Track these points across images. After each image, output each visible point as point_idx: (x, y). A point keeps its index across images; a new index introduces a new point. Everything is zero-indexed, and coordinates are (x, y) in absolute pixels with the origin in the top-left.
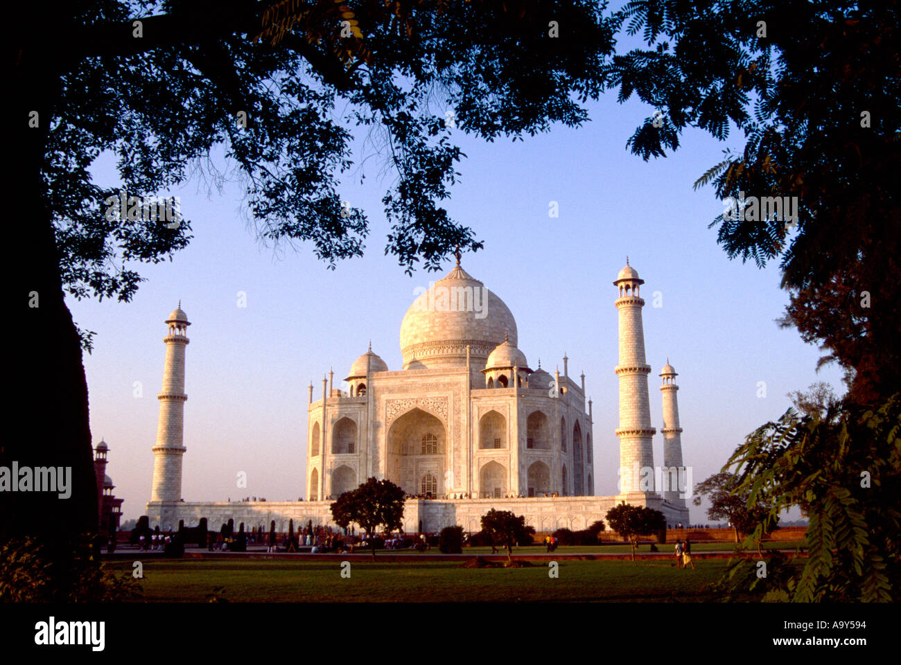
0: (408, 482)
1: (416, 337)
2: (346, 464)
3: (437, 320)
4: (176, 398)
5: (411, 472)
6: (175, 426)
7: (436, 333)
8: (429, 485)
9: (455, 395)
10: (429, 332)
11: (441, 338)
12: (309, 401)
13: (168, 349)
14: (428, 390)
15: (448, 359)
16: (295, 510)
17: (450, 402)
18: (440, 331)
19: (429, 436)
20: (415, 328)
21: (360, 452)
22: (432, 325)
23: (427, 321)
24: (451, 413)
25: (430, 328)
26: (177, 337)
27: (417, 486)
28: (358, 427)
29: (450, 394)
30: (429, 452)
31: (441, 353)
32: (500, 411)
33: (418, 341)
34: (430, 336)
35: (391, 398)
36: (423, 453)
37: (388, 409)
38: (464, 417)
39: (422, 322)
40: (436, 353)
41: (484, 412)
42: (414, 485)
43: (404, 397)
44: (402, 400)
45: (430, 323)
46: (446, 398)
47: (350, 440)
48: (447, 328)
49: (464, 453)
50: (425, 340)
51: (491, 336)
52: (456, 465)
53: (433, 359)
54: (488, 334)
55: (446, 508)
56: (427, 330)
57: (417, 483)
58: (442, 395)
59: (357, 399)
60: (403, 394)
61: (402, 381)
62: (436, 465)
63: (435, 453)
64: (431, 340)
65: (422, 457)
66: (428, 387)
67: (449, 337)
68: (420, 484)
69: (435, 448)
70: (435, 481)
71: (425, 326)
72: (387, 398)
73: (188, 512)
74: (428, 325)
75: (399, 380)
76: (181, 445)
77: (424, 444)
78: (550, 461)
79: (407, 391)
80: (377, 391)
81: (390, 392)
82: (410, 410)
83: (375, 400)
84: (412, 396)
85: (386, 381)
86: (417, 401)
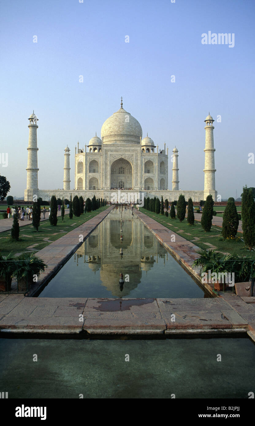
0: (114, 184)
1: (112, 132)
2: (95, 177)
3: (121, 127)
4: (34, 149)
5: (115, 180)
6: (34, 160)
7: (120, 131)
8: (121, 185)
9: (136, 154)
10: (118, 131)
11: (122, 133)
12: (75, 153)
13: (30, 130)
14: (126, 152)
15: (124, 141)
16: (89, 193)
17: (134, 157)
18: (122, 131)
19: (122, 167)
20: (112, 129)
21: (100, 172)
22: (119, 128)
23: (117, 127)
24: (134, 160)
25: (118, 129)
26: (32, 125)
27: (117, 185)
28: (99, 164)
29: (134, 153)
30: (121, 173)
31: (122, 138)
32: (152, 160)
33: (112, 133)
34: (118, 132)
35: (112, 154)
36: (119, 173)
37: (111, 158)
38: (139, 162)
39: (115, 127)
40: (120, 138)
41: (146, 160)
42: (116, 185)
43: (117, 154)
44: (116, 155)
45: (118, 127)
46: (133, 155)
47: (94, 168)
48: (125, 130)
49: (139, 174)
50: (116, 133)
51: (138, 134)
52: (136, 178)
53: (119, 140)
54: (137, 133)
55: (147, 193)
56: (117, 130)
57: (117, 184)
58: (131, 154)
59: (99, 153)
60: (117, 152)
61: (116, 148)
62: (124, 178)
63: (124, 173)
64: (118, 133)
65: (119, 175)
66: (126, 151)
67: (125, 133)
68: (118, 184)
69: (124, 172)
70: (124, 183)
71: (116, 128)
72: (110, 154)
73: (44, 193)
74: (117, 128)
75: (114, 147)
76: (37, 168)
77: (119, 170)
78: (165, 178)
79: (118, 151)
80: (106, 151)
81: (111, 151)
82: (119, 158)
83: (105, 154)
84: (120, 153)
85: (110, 147)
86: (122, 155)
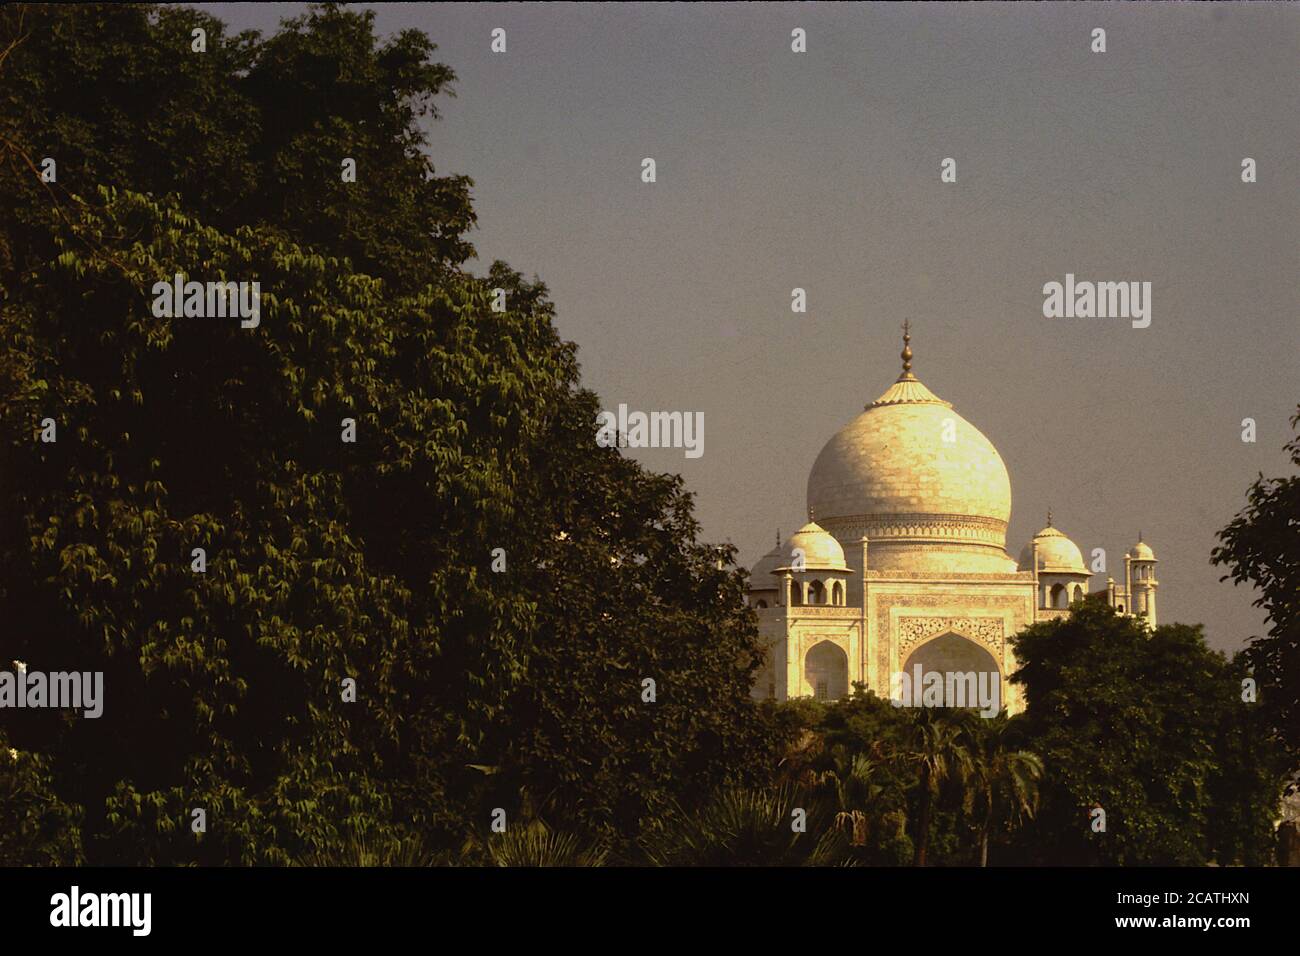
3: (923, 479)
9: (1015, 616)
11: (930, 509)
14: (969, 605)
23: (904, 479)
24: (1008, 643)
28: (849, 655)
29: (1006, 614)
34: (910, 505)
35: (907, 614)
37: (903, 632)
39: (893, 479)
43: (929, 614)
44: (926, 618)
46: (1000, 621)
58: (993, 615)
59: (848, 614)
60: (928, 608)
61: (925, 588)
66: (970, 601)
72: (901, 614)
75: (917, 586)
79: (932, 604)
80: (882, 600)
81: (905, 603)
82: (939, 635)
83: (880, 616)
84: (941, 612)
85: (897, 586)
86: (951, 623)
